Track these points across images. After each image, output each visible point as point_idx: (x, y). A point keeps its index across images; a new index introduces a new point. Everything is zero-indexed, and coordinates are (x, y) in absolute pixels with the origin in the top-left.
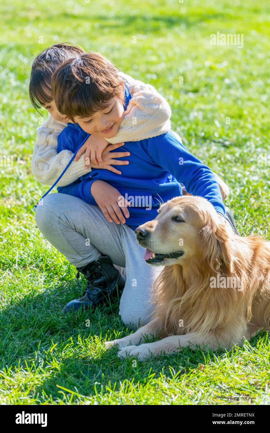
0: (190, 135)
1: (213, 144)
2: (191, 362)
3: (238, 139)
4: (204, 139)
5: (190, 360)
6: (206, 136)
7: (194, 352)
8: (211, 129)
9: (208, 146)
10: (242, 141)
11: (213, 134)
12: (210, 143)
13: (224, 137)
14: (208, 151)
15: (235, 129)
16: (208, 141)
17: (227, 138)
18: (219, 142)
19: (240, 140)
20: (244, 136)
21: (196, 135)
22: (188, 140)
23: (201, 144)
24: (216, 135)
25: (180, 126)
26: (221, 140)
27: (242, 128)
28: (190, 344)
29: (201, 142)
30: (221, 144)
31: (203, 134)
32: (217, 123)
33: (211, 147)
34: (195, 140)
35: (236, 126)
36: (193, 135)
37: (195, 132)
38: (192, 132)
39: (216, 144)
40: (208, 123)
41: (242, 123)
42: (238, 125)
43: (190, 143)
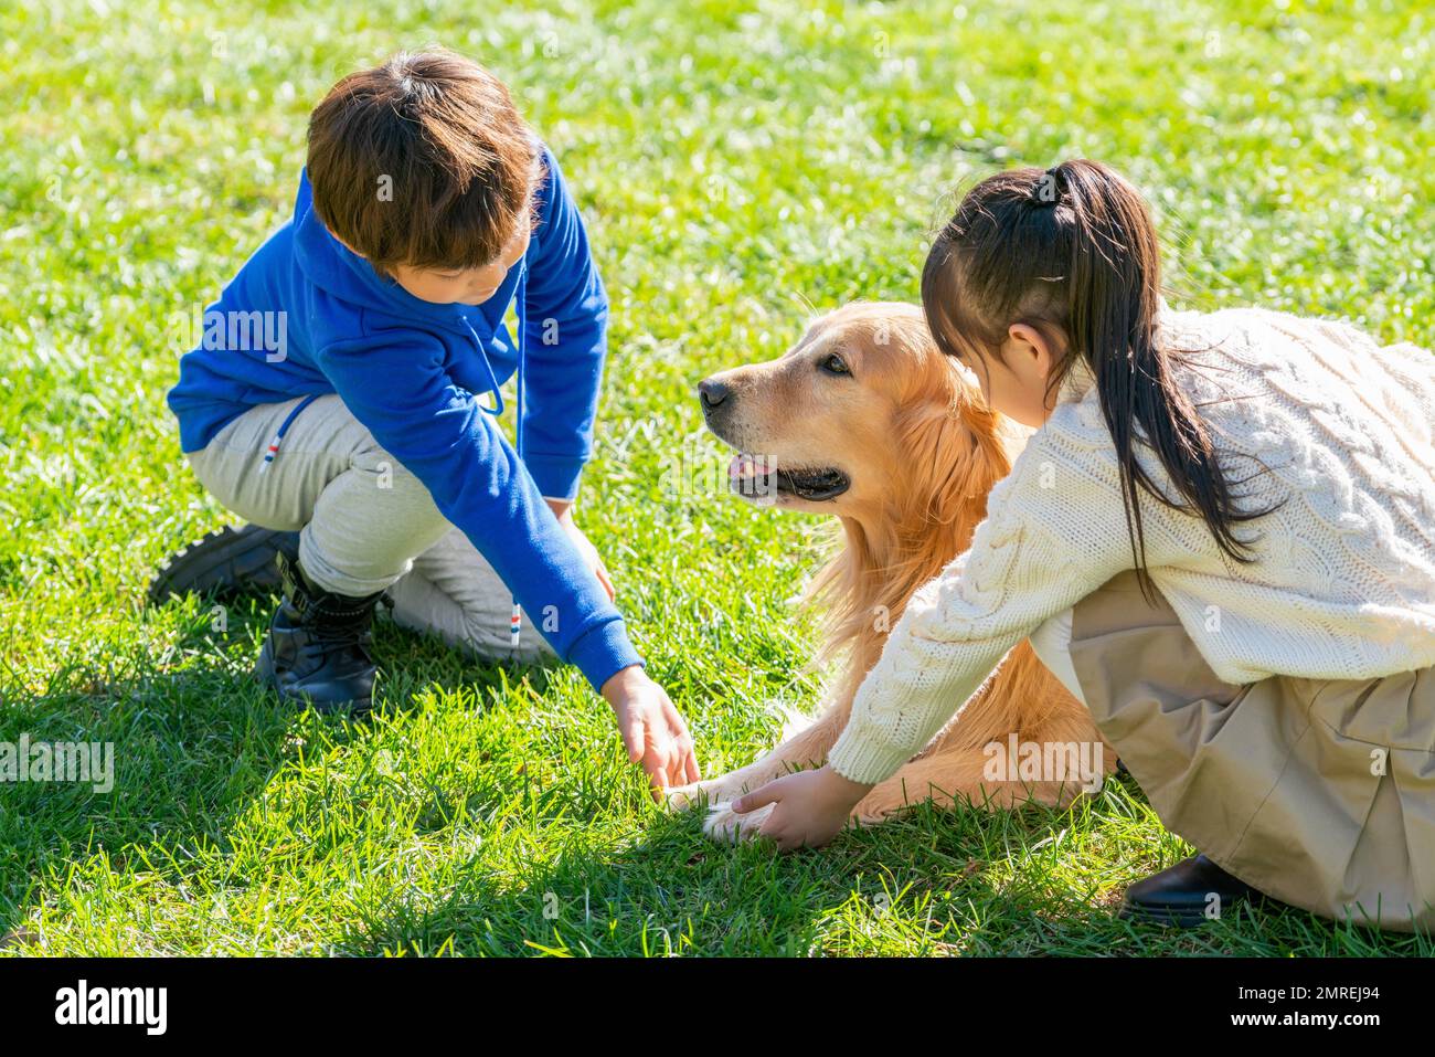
0: (887, 130)
1: (958, 155)
2: (944, 851)
3: (1031, 140)
4: (931, 140)
5: (939, 844)
6: (937, 131)
7: (948, 820)
8: (950, 110)
9: (943, 161)
10: (1046, 146)
11: (957, 126)
12: (949, 153)
13: (990, 134)
14: (946, 176)
15: (1019, 108)
16: (943, 147)
17: (1000, 138)
18: (977, 150)
19: (1039, 141)
20: (1050, 130)
21: (905, 130)
22: (883, 146)
23: (922, 157)
24: (967, 128)
25: (854, 102)
26: (980, 143)
27: (1042, 105)
28: (934, 789)
29: (921, 149)
30: (980, 156)
31: (924, 127)
32: (963, 90)
33: (953, 166)
34: (902, 143)
35: (1023, 99)
36: (896, 129)
37: (900, 121)
38: (890, 118)
39: (968, 154)
40: (936, 93)
41: (1039, 90)
42: (1028, 94)
43: (888, 156)
